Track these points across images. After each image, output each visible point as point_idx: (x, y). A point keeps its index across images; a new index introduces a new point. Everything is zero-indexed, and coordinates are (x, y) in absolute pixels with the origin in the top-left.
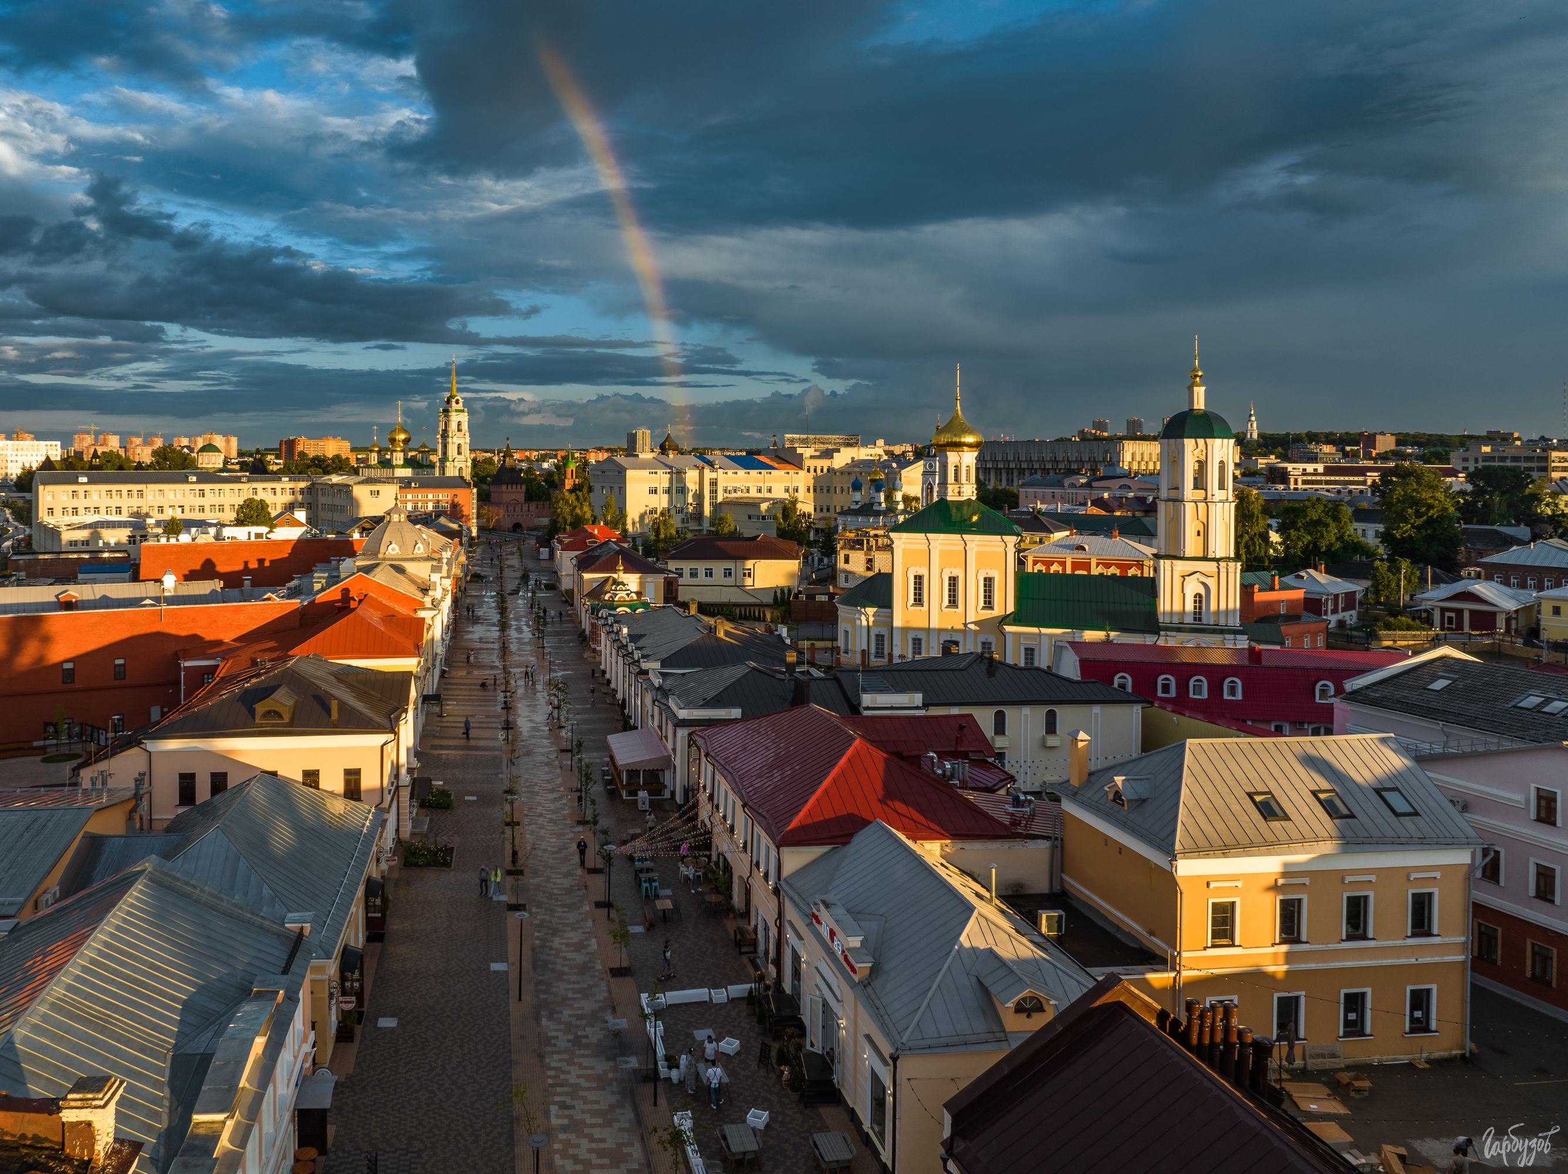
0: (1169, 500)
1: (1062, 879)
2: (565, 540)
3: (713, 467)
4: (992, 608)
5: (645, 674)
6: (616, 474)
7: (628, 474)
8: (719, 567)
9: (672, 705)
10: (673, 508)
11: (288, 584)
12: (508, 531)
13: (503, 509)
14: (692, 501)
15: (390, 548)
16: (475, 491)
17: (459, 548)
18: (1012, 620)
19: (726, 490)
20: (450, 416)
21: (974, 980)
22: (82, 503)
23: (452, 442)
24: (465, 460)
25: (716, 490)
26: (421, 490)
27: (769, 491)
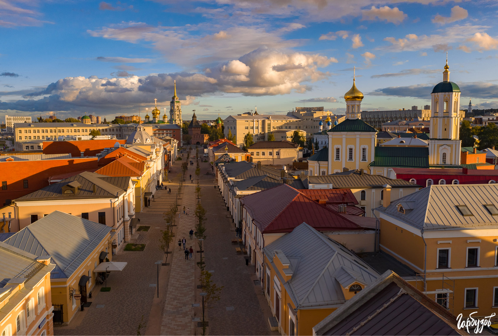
0: (434, 117)
2: (211, 144)
3: (269, 119)
4: (365, 160)
5: (229, 182)
6: (233, 122)
7: (237, 121)
8: (267, 151)
9: (235, 190)
10: (254, 134)
11: (97, 154)
12: (194, 144)
13: (193, 137)
14: (261, 132)
15: (137, 140)
16: (181, 129)
17: (169, 145)
18: (373, 164)
19: (274, 128)
20: (174, 104)
21: (333, 279)
22: (32, 135)
23: (175, 114)
24: (180, 120)
25: (270, 128)
26: (161, 129)
27: (290, 128)
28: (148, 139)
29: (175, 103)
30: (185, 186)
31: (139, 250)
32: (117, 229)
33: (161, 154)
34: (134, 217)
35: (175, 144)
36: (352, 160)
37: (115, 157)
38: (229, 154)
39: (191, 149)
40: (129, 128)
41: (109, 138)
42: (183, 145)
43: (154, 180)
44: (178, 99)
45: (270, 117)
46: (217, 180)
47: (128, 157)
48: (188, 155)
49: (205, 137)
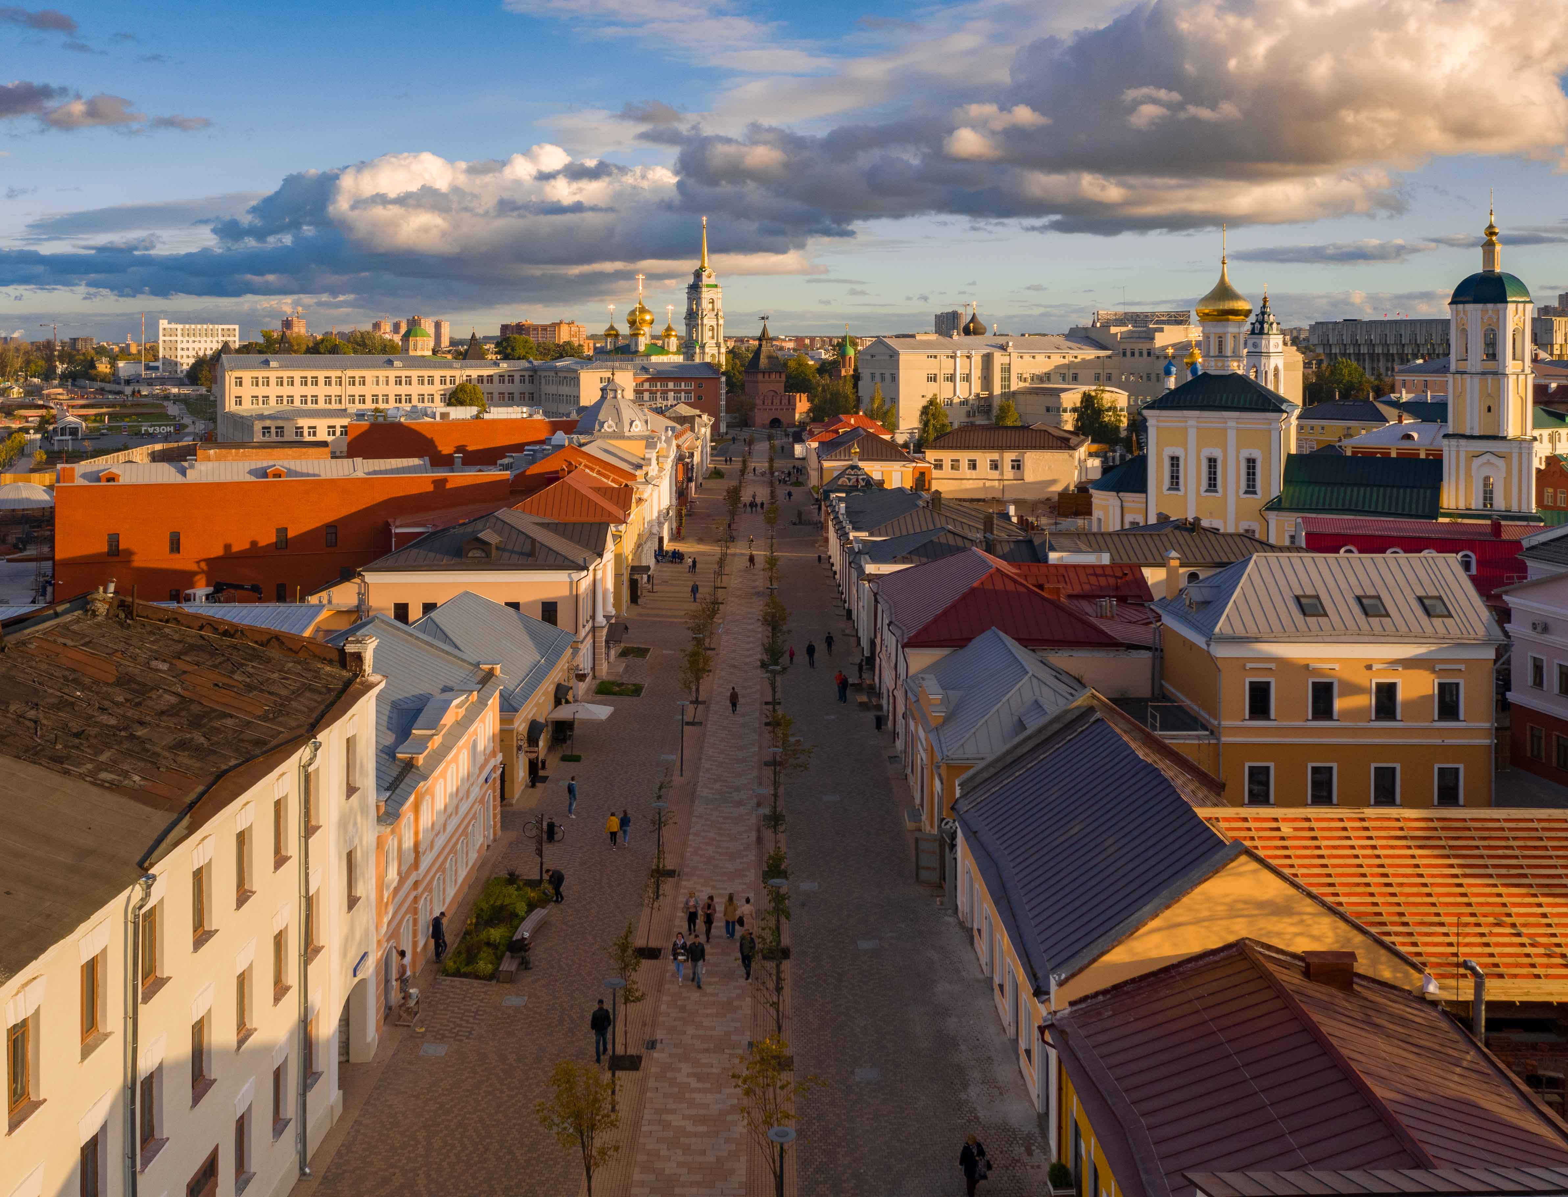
0: (1458, 372)
1: (1162, 686)
2: (816, 431)
3: (1005, 350)
4: (1255, 493)
5: (851, 543)
6: (888, 358)
7: (902, 358)
8: (984, 458)
9: (863, 563)
10: (956, 400)
11: (499, 462)
12: (764, 426)
13: (758, 401)
14: (979, 391)
15: (606, 425)
16: (723, 379)
17: (689, 434)
18: (1275, 506)
19: (1021, 378)
20: (701, 292)
21: (1016, 718)
22: (273, 391)
23: (702, 324)
24: (718, 345)
25: (1009, 378)
26: (661, 377)
27: (1075, 378)
28: (637, 422)
29: (704, 289)
30: (734, 555)
31: (631, 694)
32: (582, 642)
33: (669, 464)
34: (613, 621)
35: (703, 430)
36: (1216, 491)
37: (557, 472)
38: (861, 464)
39: (750, 443)
40: (560, 374)
41: (525, 416)
42: (727, 426)
43: (651, 534)
44: (713, 278)
45: (1011, 344)
46: (826, 540)
47: (587, 471)
48: (744, 462)
49: (798, 404)
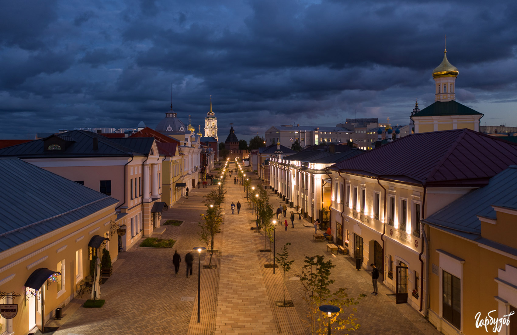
7: (281, 132)
13: (230, 152)
14: (308, 144)
15: (168, 128)
16: (218, 143)
27: (340, 141)
28: (182, 127)
29: (211, 119)
31: (165, 246)
34: (159, 201)
42: (219, 160)
45: (317, 128)
49: (244, 153)
